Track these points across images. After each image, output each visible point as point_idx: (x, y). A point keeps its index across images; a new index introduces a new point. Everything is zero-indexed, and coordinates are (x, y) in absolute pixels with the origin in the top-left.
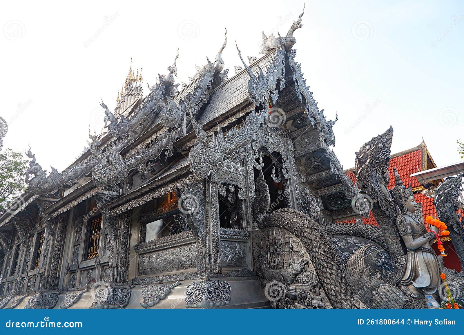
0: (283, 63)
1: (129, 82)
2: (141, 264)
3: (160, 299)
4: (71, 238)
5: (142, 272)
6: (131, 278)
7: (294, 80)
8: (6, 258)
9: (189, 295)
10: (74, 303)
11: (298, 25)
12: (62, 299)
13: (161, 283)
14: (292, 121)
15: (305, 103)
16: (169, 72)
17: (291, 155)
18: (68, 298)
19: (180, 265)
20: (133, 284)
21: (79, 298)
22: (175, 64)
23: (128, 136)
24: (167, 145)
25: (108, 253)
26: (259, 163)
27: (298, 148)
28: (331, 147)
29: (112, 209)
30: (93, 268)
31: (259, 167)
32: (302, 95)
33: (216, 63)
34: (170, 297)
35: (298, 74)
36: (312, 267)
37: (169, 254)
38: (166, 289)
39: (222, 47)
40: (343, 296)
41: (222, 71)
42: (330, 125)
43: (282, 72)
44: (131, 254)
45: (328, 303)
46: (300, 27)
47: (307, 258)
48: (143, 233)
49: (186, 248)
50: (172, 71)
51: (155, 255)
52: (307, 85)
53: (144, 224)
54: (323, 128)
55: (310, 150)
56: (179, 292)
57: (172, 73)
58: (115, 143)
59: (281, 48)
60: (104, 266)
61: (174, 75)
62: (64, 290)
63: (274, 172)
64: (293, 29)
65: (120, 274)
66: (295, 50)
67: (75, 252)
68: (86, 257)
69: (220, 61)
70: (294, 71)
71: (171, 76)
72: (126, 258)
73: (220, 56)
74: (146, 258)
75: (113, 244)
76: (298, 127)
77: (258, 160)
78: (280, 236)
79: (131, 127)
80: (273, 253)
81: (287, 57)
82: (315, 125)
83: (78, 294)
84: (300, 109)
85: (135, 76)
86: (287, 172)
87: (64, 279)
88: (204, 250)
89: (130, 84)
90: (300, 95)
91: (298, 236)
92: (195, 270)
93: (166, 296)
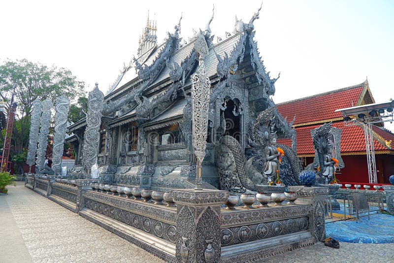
0: (244, 44)
1: (148, 30)
2: (159, 156)
3: (169, 172)
4: (121, 139)
5: (160, 159)
6: (154, 162)
7: (251, 54)
8: (80, 145)
9: (182, 171)
10: (127, 171)
11: (256, 17)
12: (119, 170)
13: (170, 165)
14: (249, 78)
15: (257, 69)
16: (175, 30)
17: (246, 100)
18: (123, 169)
19: (179, 158)
20: (156, 165)
21: (130, 169)
22: (179, 24)
23: (149, 79)
24: (174, 92)
25: (143, 149)
26: (224, 107)
27: (252, 95)
28: (271, 97)
29: (144, 127)
30: (135, 156)
31: (223, 109)
32: (255, 64)
33: (206, 32)
34: (174, 172)
35: (254, 49)
36: (235, 163)
37: (174, 152)
38: (172, 168)
39: (210, 19)
40: (244, 176)
41: (210, 37)
42: (273, 82)
43: (243, 51)
44: (155, 150)
45: (238, 178)
46: (258, 18)
47: (233, 160)
48: (160, 140)
49: (182, 150)
50: (177, 29)
51: (166, 152)
52: (260, 56)
53: (161, 135)
54: (267, 84)
55: (258, 98)
56: (177, 170)
57: (177, 30)
58: (142, 83)
59: (243, 33)
60: (141, 155)
61: (179, 32)
62: (119, 165)
63: (235, 109)
64: (254, 19)
65: (149, 160)
66: (255, 32)
67: (124, 146)
68: (130, 149)
69: (209, 31)
70: (252, 47)
71: (177, 33)
72: (152, 152)
73: (209, 27)
74: (162, 153)
75: (146, 144)
76: (253, 83)
77: (223, 105)
78: (224, 149)
79: (151, 72)
80: (222, 156)
81: (248, 39)
82: (262, 83)
83: (129, 167)
84: (254, 72)
85: (152, 26)
86: (242, 110)
87: (119, 160)
88: (190, 152)
89: (148, 32)
90: (254, 64)
91: (231, 150)
92: (185, 161)
93: (172, 171)
